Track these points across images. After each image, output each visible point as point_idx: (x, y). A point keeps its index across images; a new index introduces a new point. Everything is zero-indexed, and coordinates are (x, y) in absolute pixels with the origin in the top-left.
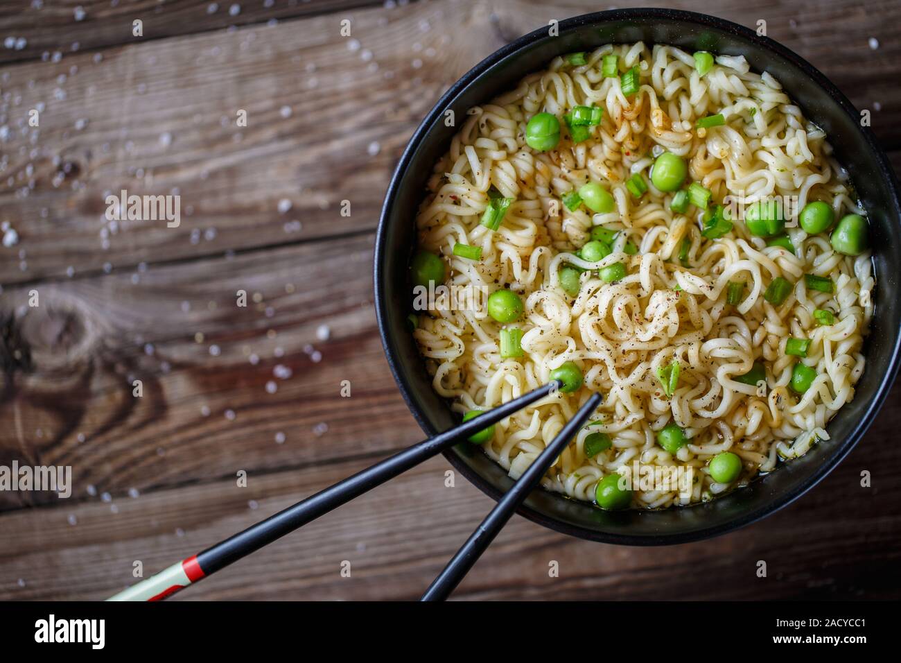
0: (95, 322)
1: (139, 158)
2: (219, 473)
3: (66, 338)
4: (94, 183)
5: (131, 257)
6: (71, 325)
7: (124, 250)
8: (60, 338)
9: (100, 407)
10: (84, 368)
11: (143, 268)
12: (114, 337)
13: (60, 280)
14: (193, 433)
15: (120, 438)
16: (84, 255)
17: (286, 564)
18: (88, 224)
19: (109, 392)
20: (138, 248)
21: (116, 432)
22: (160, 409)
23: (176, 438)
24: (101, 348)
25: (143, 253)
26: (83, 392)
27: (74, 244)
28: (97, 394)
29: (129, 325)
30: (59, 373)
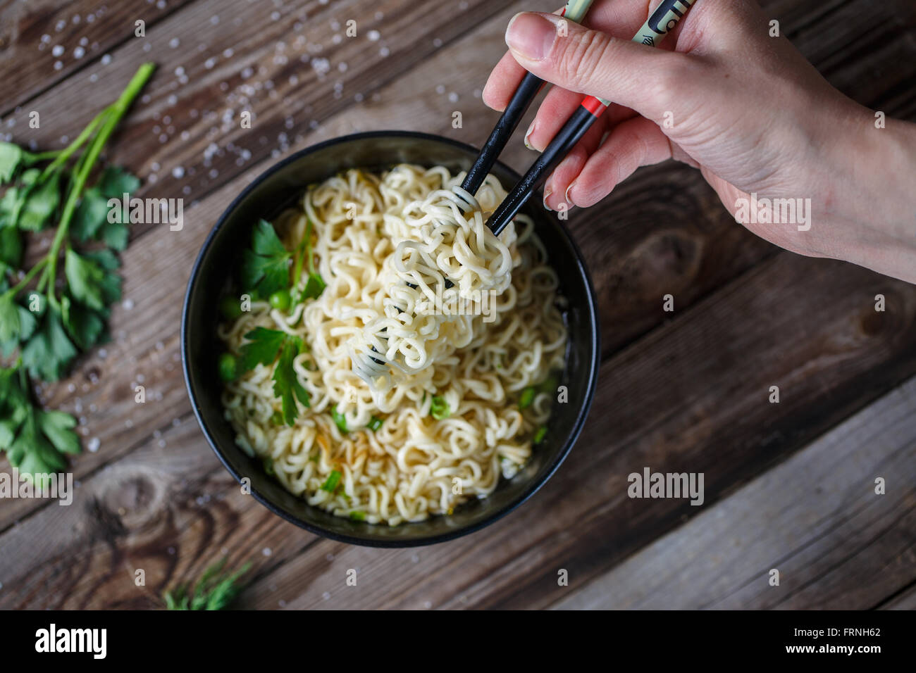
0: (159, 478)
1: (140, 343)
2: (298, 549)
3: (143, 498)
4: (115, 377)
5: (165, 418)
6: (143, 487)
7: (158, 415)
8: (138, 500)
9: (189, 538)
10: (165, 515)
11: (177, 423)
12: (178, 483)
13: (120, 458)
14: (266, 527)
15: (213, 554)
16: (130, 432)
17: (375, 594)
18: (124, 407)
19: (191, 524)
20: (167, 409)
21: (209, 551)
22: (234, 519)
23: (255, 537)
24: (171, 495)
25: (173, 412)
26: (172, 533)
27: (118, 427)
28: (183, 530)
29: (185, 469)
30: (149, 526)
